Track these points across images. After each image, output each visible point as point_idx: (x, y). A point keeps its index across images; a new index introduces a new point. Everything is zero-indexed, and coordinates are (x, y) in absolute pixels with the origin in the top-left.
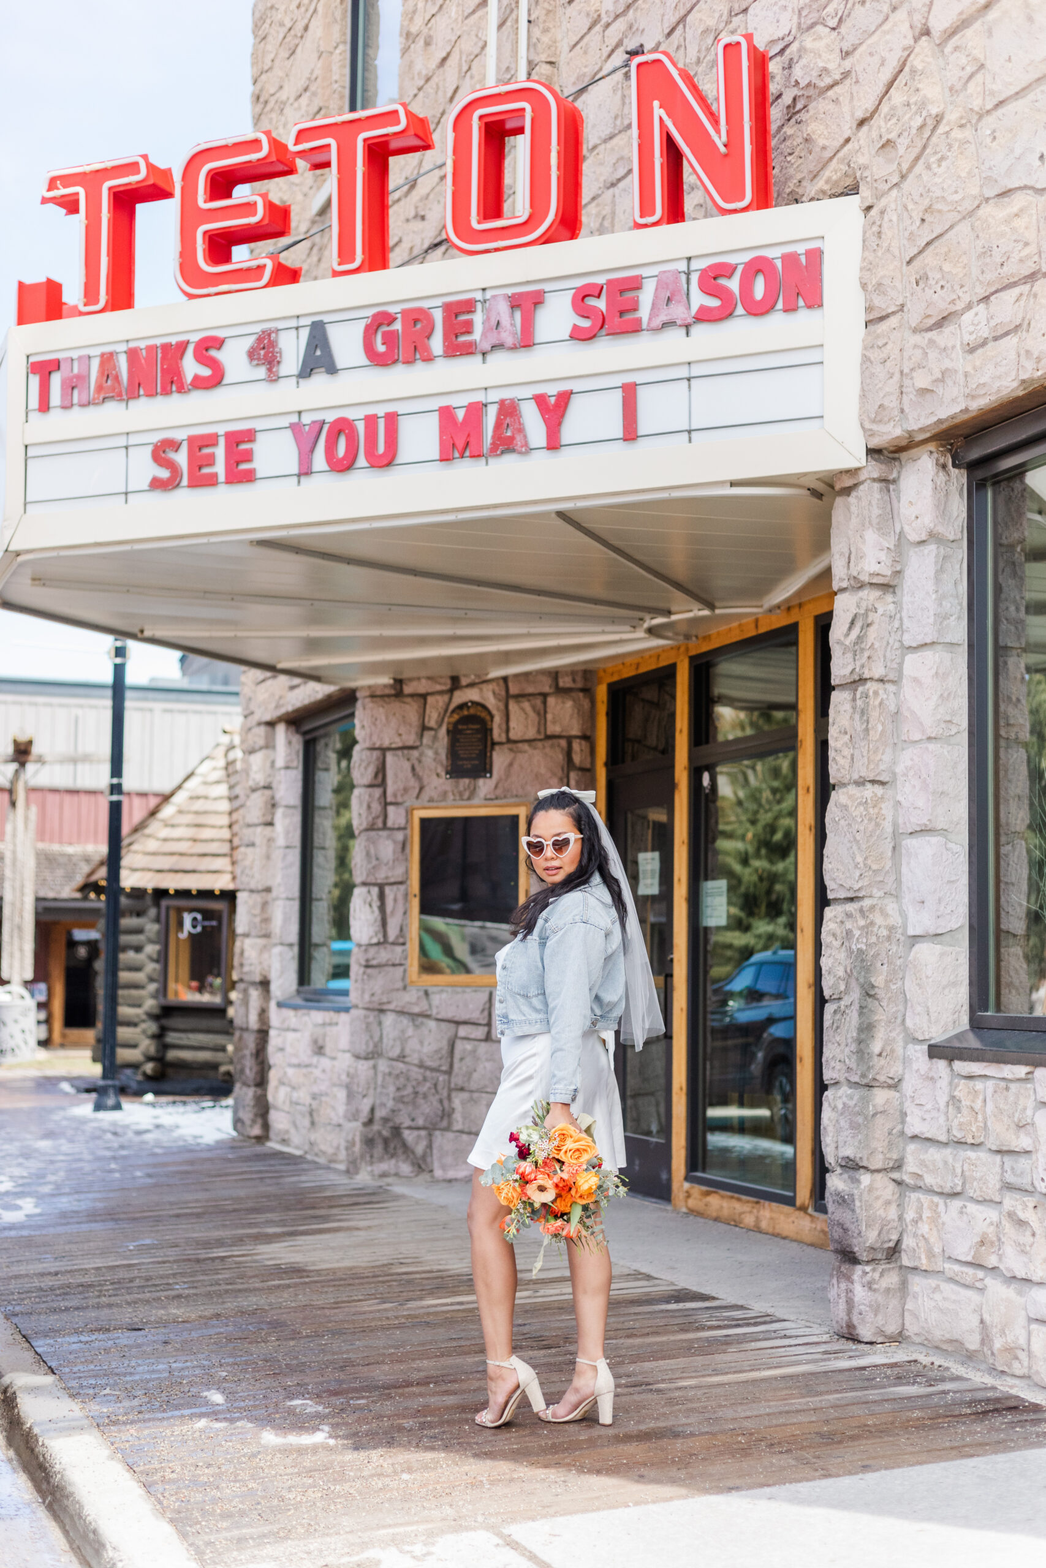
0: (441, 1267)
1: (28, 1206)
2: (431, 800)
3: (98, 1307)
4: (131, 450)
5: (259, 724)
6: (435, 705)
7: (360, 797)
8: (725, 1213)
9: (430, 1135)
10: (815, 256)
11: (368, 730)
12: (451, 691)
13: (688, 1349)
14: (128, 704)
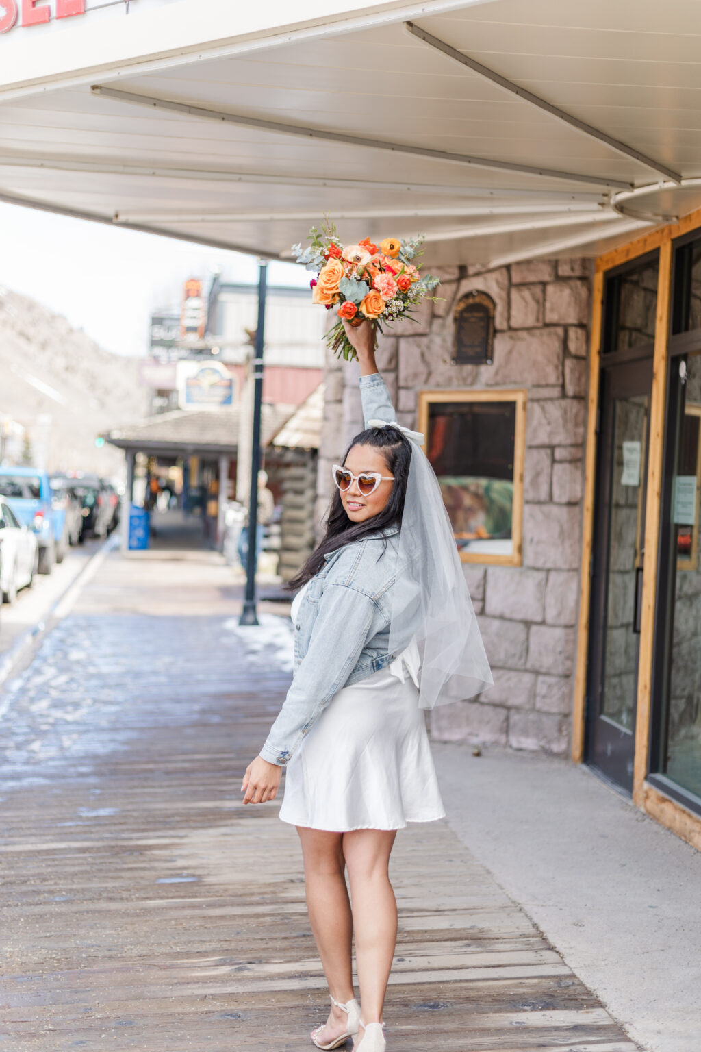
2: (438, 385)
6: (445, 295)
8: (678, 825)
12: (458, 281)
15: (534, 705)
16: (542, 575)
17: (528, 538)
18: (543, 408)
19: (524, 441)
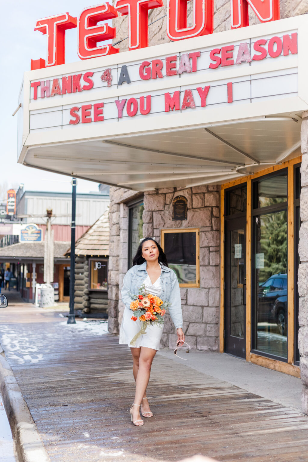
0: (169, 383)
1: (40, 357)
2: (168, 227)
3: (54, 396)
4: (63, 111)
5: (115, 204)
6: (169, 197)
7: (145, 227)
8: (264, 363)
9: (168, 335)
10: (295, 36)
11: (147, 205)
12: (174, 192)
13: (252, 418)
14: (77, 199)
15: (206, 334)
16: (207, 290)
17: (202, 278)
18: (205, 234)
19: (199, 246)
